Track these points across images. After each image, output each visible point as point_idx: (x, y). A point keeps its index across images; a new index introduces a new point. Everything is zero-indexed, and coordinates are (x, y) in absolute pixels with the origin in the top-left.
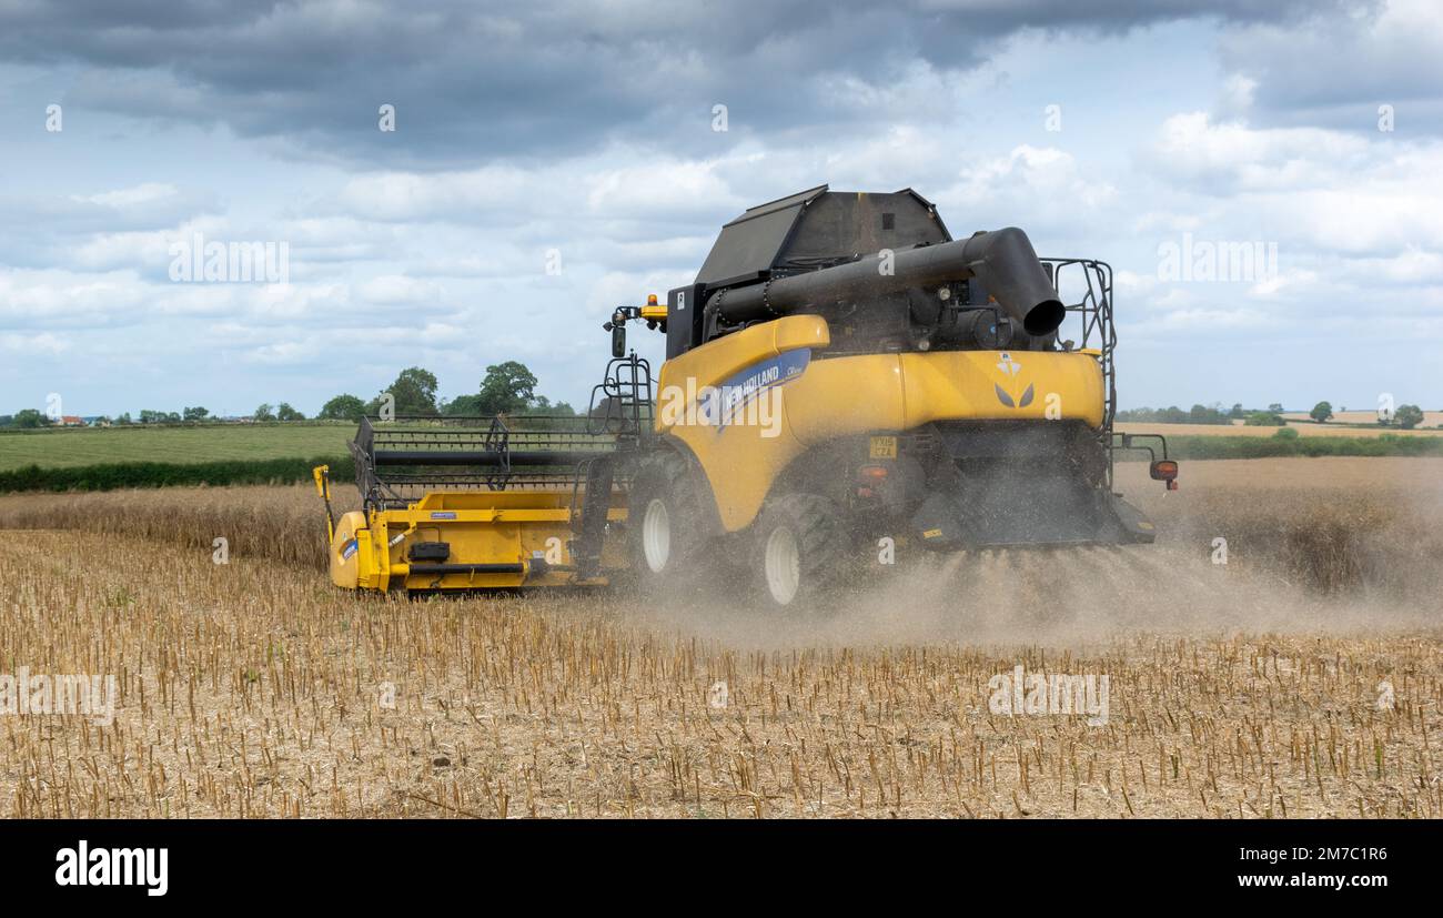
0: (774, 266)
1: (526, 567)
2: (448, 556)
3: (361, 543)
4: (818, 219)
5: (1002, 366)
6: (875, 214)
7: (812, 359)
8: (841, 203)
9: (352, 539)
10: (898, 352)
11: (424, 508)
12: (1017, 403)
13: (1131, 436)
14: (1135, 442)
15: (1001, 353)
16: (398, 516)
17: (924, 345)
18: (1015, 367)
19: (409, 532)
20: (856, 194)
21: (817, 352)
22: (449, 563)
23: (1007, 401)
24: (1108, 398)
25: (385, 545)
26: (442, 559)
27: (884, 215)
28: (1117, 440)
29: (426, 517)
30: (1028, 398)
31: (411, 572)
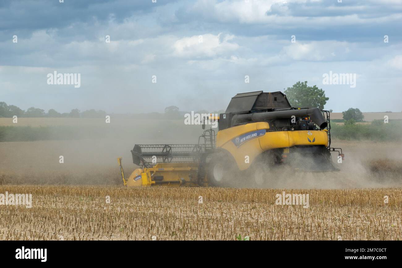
0: (252, 110)
1: (181, 182)
2: (163, 179)
3: (142, 176)
4: (261, 99)
5: (308, 134)
6: (272, 98)
7: (266, 132)
8: (265, 95)
9: (139, 175)
10: (287, 131)
11: (156, 167)
12: (312, 142)
13: (334, 149)
14: (335, 150)
15: (308, 131)
16: (152, 169)
17: (293, 129)
18: (311, 134)
19: (154, 173)
20: (269, 93)
21: (267, 130)
22: (163, 181)
23: (310, 141)
24: (329, 140)
25: (150, 176)
26: (161, 180)
27: (275, 98)
28: (332, 150)
29: (157, 169)
30: (314, 141)
31: (156, 183)
